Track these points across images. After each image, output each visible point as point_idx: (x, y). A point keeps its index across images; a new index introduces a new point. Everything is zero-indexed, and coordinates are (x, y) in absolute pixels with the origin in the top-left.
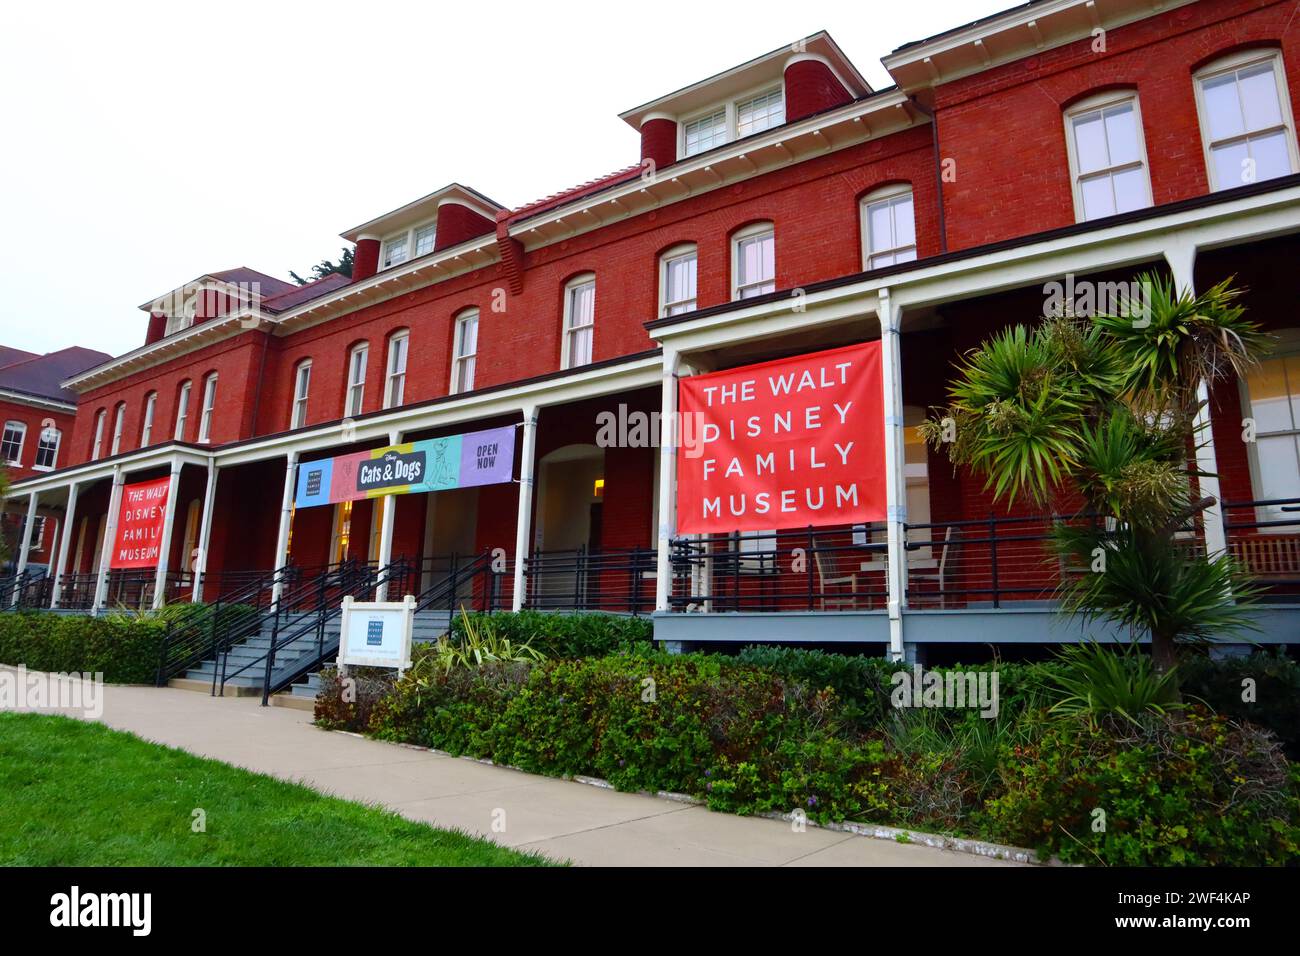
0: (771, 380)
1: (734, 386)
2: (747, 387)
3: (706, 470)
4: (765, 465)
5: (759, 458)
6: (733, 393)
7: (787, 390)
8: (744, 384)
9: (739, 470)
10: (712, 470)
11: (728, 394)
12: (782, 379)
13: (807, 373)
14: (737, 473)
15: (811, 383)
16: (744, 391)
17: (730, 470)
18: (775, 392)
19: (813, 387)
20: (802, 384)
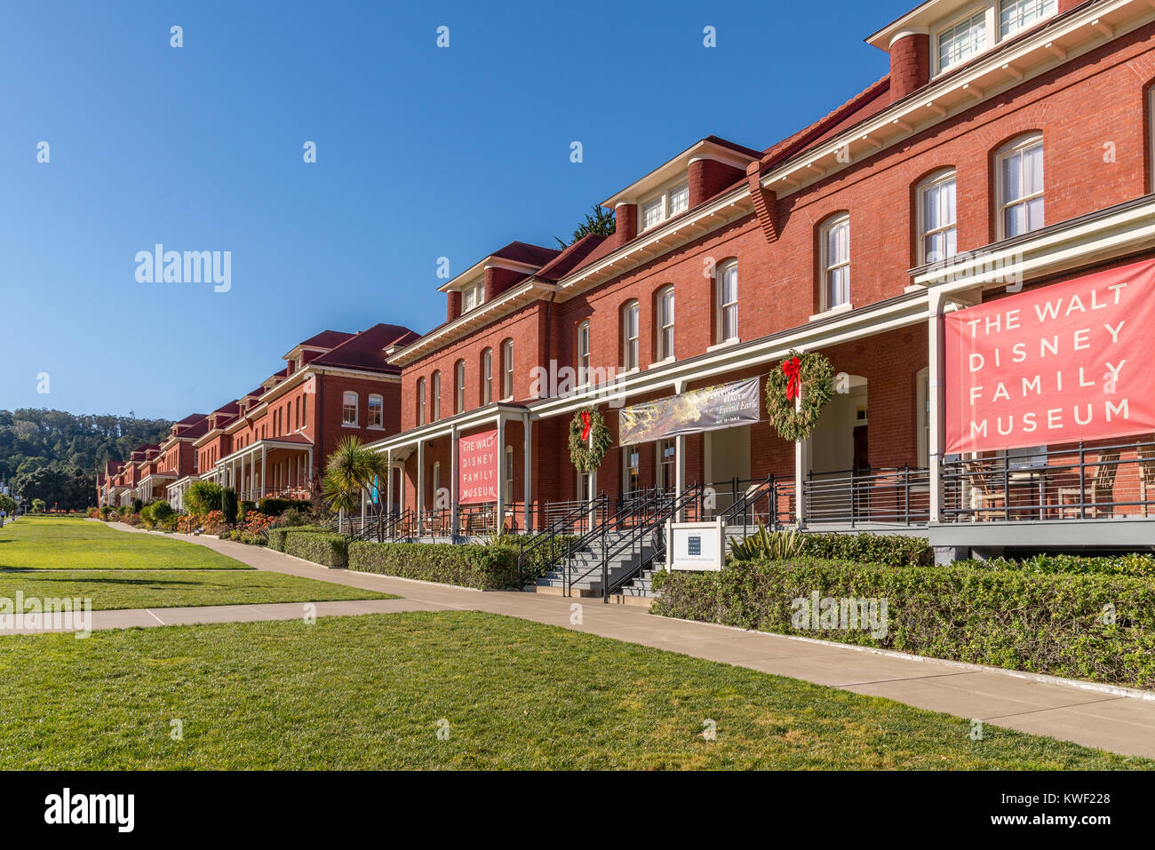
0: (1037, 307)
1: (999, 316)
2: (1012, 316)
3: (973, 397)
4: (1031, 387)
5: (1025, 381)
6: (998, 323)
7: (1054, 315)
8: (1008, 314)
9: (1005, 394)
10: (980, 395)
11: (994, 324)
12: (1049, 305)
13: (1076, 298)
14: (1004, 397)
15: (1081, 307)
16: (1009, 320)
17: (997, 395)
18: (1042, 318)
19: (1083, 310)
20: (1071, 308)
